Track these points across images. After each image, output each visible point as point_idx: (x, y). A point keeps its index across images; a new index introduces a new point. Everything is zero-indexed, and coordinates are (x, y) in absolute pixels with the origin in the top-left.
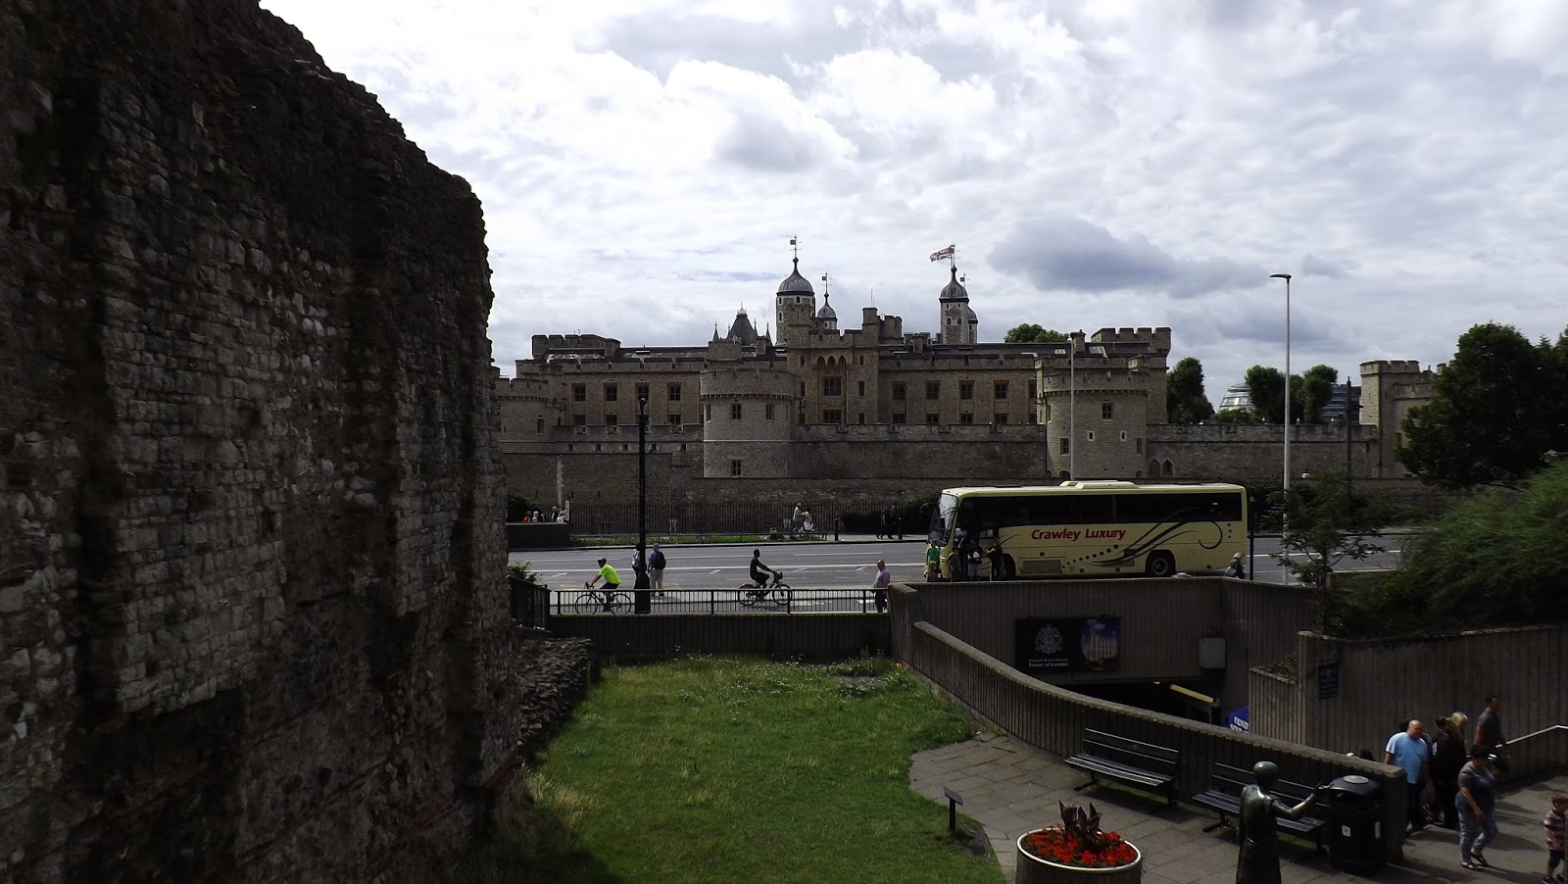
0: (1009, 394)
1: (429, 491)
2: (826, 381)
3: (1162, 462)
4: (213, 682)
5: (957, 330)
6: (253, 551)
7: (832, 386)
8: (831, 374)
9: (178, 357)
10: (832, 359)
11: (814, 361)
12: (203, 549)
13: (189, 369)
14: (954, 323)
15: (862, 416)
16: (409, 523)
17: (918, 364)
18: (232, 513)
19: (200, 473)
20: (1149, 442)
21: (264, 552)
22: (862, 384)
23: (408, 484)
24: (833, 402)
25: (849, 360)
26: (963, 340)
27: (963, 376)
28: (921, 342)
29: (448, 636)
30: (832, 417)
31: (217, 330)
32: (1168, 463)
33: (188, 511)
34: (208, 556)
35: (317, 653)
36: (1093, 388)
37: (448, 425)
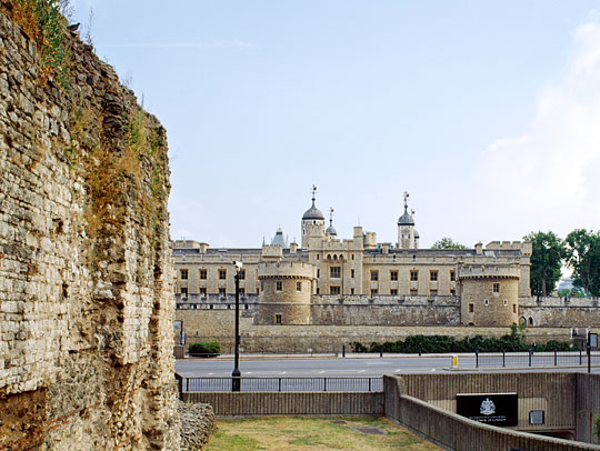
0: (439, 278)
1: (139, 293)
2: (332, 268)
3: (527, 319)
4: (36, 381)
5: (408, 241)
6: (57, 305)
7: (336, 272)
8: (335, 265)
9: (27, 181)
10: (335, 256)
11: (325, 257)
12: (34, 299)
13: (30, 189)
14: (406, 237)
15: (352, 290)
16: (129, 310)
17: (385, 260)
18: (48, 280)
19: (34, 253)
20: (520, 306)
21: (63, 308)
22: (353, 271)
23: (131, 286)
24: (336, 281)
25: (345, 257)
26: (412, 247)
27: (412, 268)
28: (387, 248)
29: (144, 385)
30: (335, 290)
31: (45, 170)
32: (531, 319)
33: (27, 273)
34: (36, 303)
35: (79, 381)
36: (488, 275)
37: (150, 257)
